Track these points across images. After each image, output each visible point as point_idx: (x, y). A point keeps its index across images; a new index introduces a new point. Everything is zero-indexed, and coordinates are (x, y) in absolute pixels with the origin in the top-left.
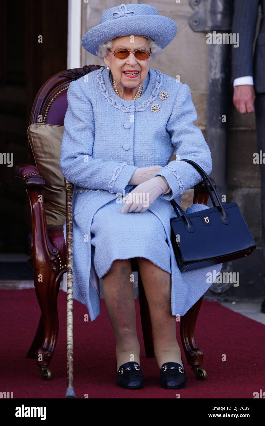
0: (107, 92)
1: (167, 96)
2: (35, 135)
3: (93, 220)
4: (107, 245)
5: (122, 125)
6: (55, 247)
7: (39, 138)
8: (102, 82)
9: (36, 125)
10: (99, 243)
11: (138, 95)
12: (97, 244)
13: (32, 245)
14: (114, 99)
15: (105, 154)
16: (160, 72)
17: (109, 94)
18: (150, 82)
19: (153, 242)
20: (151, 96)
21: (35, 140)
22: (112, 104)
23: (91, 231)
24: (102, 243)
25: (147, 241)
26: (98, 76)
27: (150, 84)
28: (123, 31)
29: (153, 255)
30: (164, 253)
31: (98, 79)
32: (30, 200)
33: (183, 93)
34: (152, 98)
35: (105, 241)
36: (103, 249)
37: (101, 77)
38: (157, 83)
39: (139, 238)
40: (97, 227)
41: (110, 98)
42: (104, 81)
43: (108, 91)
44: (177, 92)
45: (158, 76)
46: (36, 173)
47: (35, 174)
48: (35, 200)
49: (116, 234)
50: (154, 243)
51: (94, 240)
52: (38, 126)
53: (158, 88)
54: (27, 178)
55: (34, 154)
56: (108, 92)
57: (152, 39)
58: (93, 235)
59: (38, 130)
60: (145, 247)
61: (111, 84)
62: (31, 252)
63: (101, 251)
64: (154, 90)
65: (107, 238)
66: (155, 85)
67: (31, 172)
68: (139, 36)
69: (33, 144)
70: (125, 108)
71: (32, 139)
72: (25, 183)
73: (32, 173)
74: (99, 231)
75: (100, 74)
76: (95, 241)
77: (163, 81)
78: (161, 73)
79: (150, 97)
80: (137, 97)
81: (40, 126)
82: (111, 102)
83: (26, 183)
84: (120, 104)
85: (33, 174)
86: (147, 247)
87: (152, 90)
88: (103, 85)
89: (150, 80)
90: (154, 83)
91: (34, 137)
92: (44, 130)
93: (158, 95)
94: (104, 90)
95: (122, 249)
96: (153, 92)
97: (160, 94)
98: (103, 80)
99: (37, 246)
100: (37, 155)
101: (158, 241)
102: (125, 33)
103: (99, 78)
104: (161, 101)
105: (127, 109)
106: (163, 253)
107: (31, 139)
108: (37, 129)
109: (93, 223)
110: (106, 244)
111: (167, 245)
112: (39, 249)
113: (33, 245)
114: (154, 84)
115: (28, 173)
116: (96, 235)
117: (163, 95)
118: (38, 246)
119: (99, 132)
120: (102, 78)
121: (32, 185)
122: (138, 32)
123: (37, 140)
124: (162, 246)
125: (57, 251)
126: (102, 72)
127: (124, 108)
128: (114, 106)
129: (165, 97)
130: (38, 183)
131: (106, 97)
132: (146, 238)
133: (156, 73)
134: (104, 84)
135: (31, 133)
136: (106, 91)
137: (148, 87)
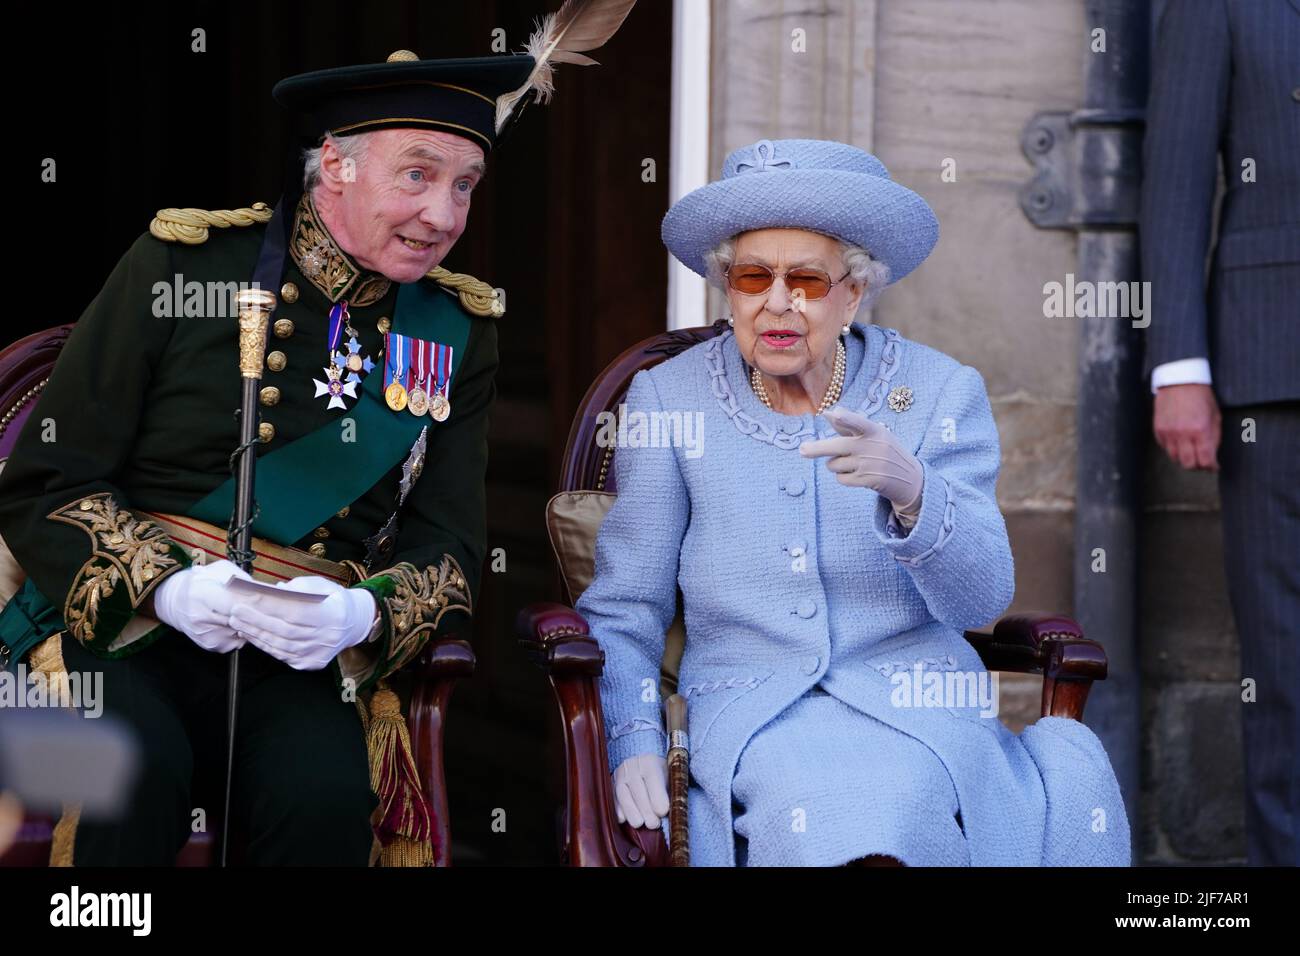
0: (732, 400)
1: (912, 400)
2: (569, 526)
3: (738, 764)
4: (783, 831)
5: (781, 486)
6: (634, 844)
7: (581, 534)
8: (720, 371)
9: (570, 495)
10: (757, 827)
11: (831, 398)
12: (752, 829)
13: (568, 841)
14: (754, 417)
15: (737, 575)
16: (898, 334)
17: (737, 404)
18: (864, 364)
19: (917, 814)
20: (867, 403)
21: (567, 538)
22: (748, 432)
23: (733, 795)
24: (766, 827)
25: (901, 811)
26: (709, 355)
27: (863, 368)
28: (748, 214)
29: (914, 852)
30: (947, 853)
31: (708, 365)
32: (561, 708)
33: (958, 390)
34: (869, 407)
35: (776, 821)
36: (771, 845)
37: (718, 357)
38: (884, 366)
39: (876, 804)
40: (751, 784)
41: (741, 414)
42: (724, 367)
43: (735, 395)
44: (941, 389)
45: (890, 344)
46: (577, 630)
47: (576, 633)
48: (575, 708)
49: (808, 799)
50: (919, 818)
51: (741, 820)
52: (577, 497)
53: (888, 379)
54: (552, 644)
55: (567, 579)
56: (736, 399)
57: (849, 241)
58: (738, 808)
59: (578, 510)
60: (896, 826)
61: (743, 374)
62: (564, 860)
63: (765, 851)
64: (876, 385)
65: (780, 812)
66: (878, 371)
67: (565, 626)
68: (802, 229)
69: (564, 551)
70: (787, 437)
71: (561, 536)
72: (548, 656)
73: (568, 628)
74: (758, 792)
75: (717, 348)
76: (748, 823)
77: (902, 359)
78: (898, 338)
79: (861, 403)
80: (828, 404)
81: (581, 499)
82: (747, 427)
83: (550, 658)
84: (771, 430)
85: (570, 632)
86: (901, 827)
87: (869, 385)
88: (722, 380)
89: (866, 359)
90: (875, 365)
91: (566, 532)
92: (593, 509)
93: (885, 399)
94: (725, 396)
95: (826, 838)
96: (871, 391)
97: (892, 395)
98: (722, 364)
99: (583, 843)
100: (575, 581)
101: (932, 813)
102: (755, 218)
103: (712, 360)
104: (895, 416)
105: (792, 438)
106: (944, 851)
107: (556, 538)
108: (573, 508)
109: (740, 772)
110: (778, 828)
111: (959, 830)
112: (588, 852)
113: (571, 840)
114: (875, 370)
115: (556, 628)
116: (748, 806)
117: (898, 398)
118: (586, 842)
119: (716, 515)
120: (719, 363)
121: (565, 662)
122: (792, 217)
123: (575, 541)
124: (944, 831)
125: (640, 858)
126: (722, 344)
127: (783, 436)
128: (755, 436)
129: (907, 403)
130: (584, 658)
131: (731, 413)
132: (897, 803)
133: (882, 337)
134: (725, 375)
135: (557, 521)
136: (728, 397)
137: (857, 378)
